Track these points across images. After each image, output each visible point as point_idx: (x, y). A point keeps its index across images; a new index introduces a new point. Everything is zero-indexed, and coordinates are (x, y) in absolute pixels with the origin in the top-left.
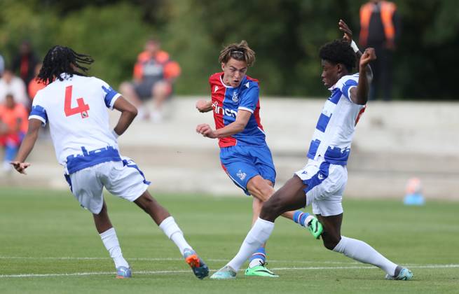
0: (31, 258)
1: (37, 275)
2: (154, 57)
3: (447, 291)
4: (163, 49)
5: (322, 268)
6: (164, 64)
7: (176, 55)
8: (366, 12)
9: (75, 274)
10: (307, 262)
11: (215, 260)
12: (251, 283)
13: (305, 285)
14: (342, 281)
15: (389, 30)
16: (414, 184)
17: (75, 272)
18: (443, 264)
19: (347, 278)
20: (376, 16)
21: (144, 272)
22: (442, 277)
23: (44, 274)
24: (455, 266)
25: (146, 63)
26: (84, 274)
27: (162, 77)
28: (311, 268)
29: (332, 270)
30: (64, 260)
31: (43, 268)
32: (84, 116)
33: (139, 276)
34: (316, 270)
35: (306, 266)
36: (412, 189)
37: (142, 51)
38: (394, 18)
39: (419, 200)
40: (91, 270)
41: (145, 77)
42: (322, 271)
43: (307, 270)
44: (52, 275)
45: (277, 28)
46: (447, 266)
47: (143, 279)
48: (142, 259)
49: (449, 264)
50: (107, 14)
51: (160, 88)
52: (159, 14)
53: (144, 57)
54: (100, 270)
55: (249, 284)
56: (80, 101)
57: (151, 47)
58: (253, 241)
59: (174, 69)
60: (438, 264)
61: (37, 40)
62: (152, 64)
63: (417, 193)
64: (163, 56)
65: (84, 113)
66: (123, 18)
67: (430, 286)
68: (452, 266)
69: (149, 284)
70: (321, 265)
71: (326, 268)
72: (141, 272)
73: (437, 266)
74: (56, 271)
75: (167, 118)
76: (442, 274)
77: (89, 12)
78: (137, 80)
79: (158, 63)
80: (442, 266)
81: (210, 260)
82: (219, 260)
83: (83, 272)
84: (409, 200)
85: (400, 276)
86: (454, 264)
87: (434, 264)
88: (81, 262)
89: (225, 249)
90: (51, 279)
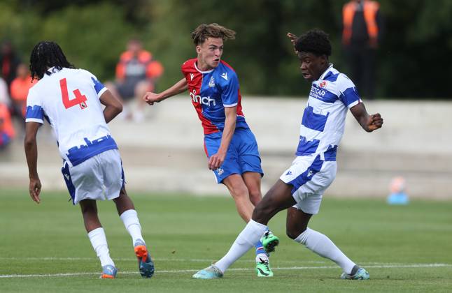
0: (13, 258)
1: (19, 276)
2: (136, 57)
3: (431, 290)
4: (145, 49)
5: (306, 268)
6: (147, 64)
7: (158, 55)
8: (349, 12)
9: (58, 275)
10: (290, 262)
11: (198, 260)
12: (235, 283)
13: (289, 285)
14: (325, 280)
15: (372, 29)
16: (398, 183)
17: (58, 273)
18: (426, 263)
19: (330, 278)
20: (359, 15)
21: (128, 272)
22: (427, 277)
23: (27, 274)
24: (439, 265)
25: (128, 63)
26: (67, 274)
27: (144, 77)
28: (295, 268)
29: (316, 269)
30: (47, 260)
31: (26, 269)
32: (83, 107)
33: (122, 277)
34: (300, 270)
35: (289, 266)
36: (396, 188)
37: (124, 51)
38: (378, 17)
39: (403, 200)
40: (74, 270)
41: (127, 77)
42: (306, 271)
43: (290, 270)
44: (34, 275)
45: (260, 27)
46: (431, 265)
47: (126, 280)
48: (125, 259)
49: (434, 263)
50: (89, 13)
51: (143, 88)
52: (142, 14)
53: (126, 56)
54: (83, 271)
55: (233, 284)
56: (77, 92)
57: (133, 47)
58: (244, 242)
59: (156, 69)
60: (423, 263)
61: (18, 41)
62: (135, 63)
63: (401, 192)
64: (145, 56)
65: (82, 103)
66: (105, 17)
67: (414, 285)
68: (436, 265)
69: (132, 284)
70: (305, 265)
71: (310, 268)
72: (124, 273)
73: (421, 265)
74: (39, 272)
75: (150, 118)
76: (426, 273)
77: (71, 12)
78: (119, 80)
79: (141, 62)
80: (427, 266)
81: (193, 260)
82: (202, 260)
83: (65, 273)
84: (393, 199)
85: (357, 275)
86: (439, 263)
87: (418, 263)
88: (63, 263)
89: (208, 249)
90: (33, 280)
